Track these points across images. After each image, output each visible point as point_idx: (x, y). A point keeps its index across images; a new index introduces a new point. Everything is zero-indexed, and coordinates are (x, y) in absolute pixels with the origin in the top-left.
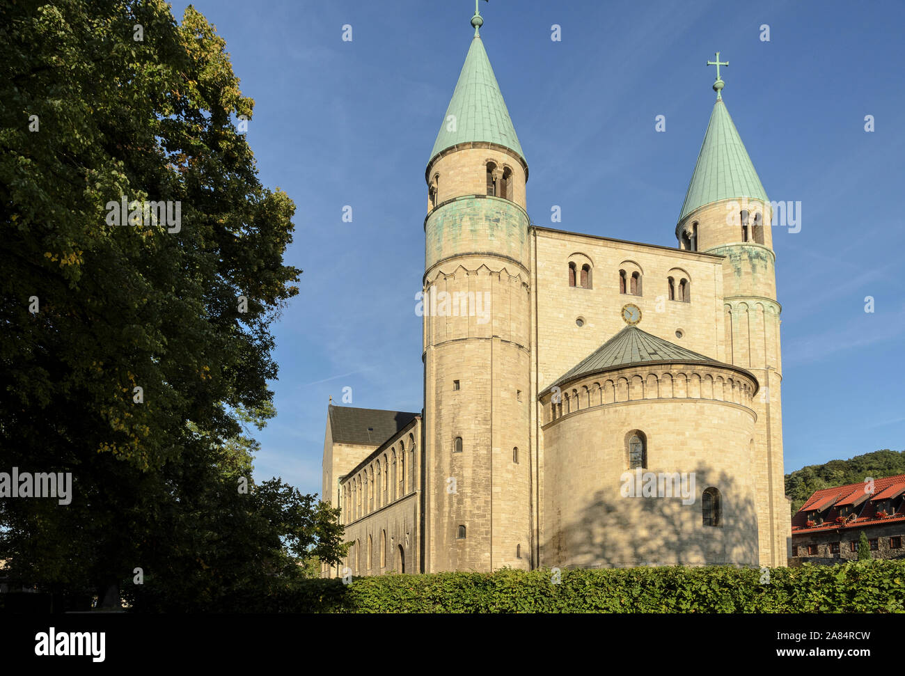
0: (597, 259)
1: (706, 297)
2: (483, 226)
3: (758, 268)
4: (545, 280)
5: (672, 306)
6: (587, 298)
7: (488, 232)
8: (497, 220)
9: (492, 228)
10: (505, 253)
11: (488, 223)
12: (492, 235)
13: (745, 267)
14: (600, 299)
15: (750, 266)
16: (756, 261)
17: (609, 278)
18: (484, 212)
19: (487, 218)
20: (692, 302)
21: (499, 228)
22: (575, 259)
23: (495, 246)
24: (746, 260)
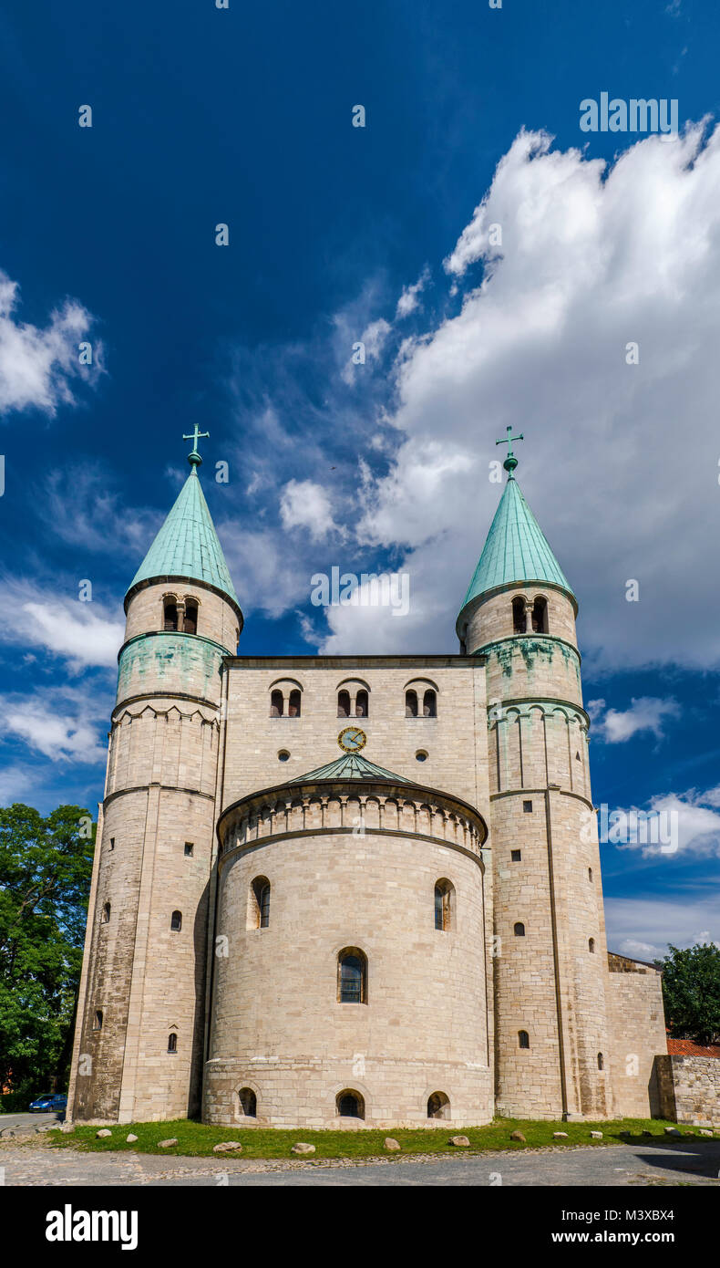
0: (308, 682)
1: (460, 707)
2: (153, 665)
3: (536, 663)
4: (238, 714)
5: (410, 724)
6: (292, 727)
7: (158, 670)
8: (170, 656)
9: (162, 666)
10: (177, 689)
11: (159, 659)
12: (162, 673)
13: (518, 663)
14: (310, 727)
15: (524, 662)
16: (532, 655)
17: (323, 701)
18: (155, 649)
19: (158, 655)
20: (439, 717)
21: (172, 664)
22: (279, 686)
23: (165, 684)
24: (519, 655)
